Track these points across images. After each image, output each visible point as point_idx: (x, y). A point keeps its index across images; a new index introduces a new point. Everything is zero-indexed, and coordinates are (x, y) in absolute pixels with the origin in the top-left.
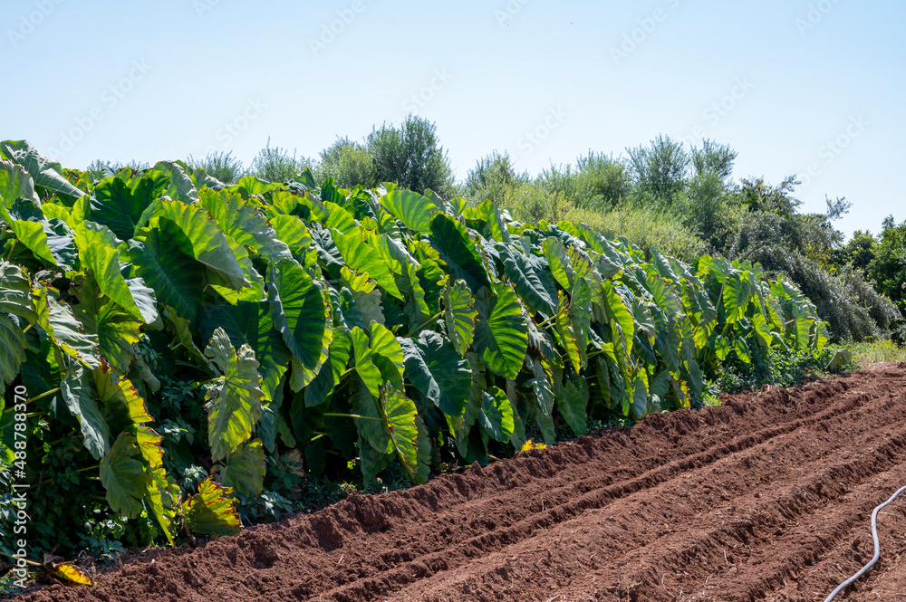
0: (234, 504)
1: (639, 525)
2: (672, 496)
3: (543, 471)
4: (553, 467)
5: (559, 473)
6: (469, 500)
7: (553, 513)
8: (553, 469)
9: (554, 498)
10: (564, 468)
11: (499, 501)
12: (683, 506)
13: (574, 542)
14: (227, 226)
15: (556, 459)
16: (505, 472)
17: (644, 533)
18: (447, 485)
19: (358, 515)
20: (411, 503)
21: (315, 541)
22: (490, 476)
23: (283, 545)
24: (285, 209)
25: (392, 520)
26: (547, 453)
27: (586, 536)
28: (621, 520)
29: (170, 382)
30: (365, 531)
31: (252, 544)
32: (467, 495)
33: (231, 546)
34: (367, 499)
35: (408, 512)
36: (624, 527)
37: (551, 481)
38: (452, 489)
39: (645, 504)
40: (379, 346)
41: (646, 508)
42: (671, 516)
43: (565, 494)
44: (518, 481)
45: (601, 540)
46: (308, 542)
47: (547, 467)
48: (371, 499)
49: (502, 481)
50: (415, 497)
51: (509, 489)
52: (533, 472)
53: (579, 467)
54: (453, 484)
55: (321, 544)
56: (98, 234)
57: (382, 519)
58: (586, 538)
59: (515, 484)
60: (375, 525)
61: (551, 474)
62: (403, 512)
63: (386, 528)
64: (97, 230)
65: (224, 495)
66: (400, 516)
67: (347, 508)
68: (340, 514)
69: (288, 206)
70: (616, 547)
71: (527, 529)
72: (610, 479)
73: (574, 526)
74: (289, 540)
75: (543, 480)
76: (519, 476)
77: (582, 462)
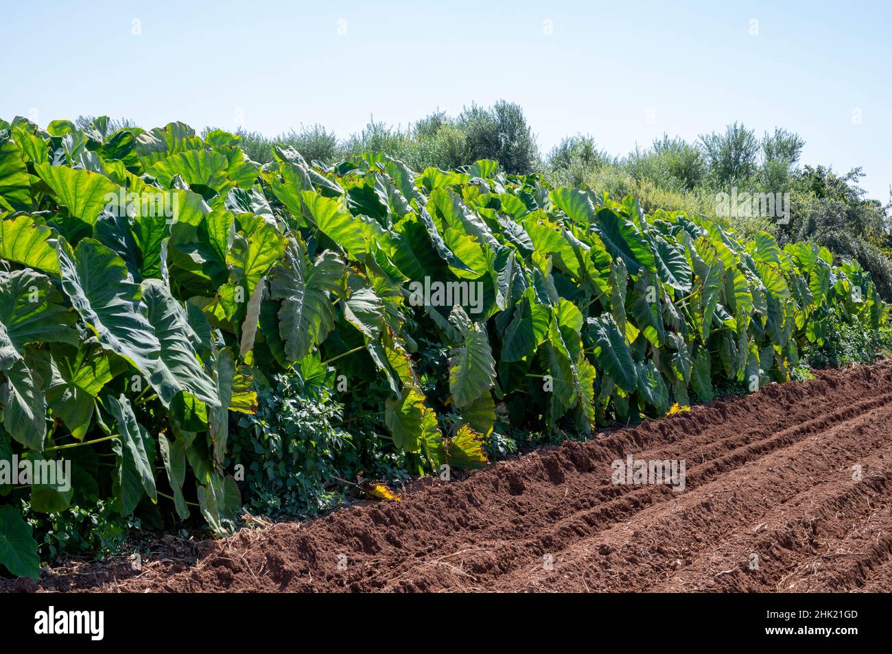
0: (483, 445)
1: (791, 476)
2: (811, 455)
3: (692, 429)
4: (699, 427)
5: (704, 432)
6: (644, 450)
7: (716, 464)
8: (700, 428)
9: (710, 452)
10: (707, 428)
11: (666, 453)
12: (820, 462)
13: (750, 486)
14: (453, 217)
15: (701, 420)
16: (666, 429)
17: (796, 482)
18: (628, 437)
19: (572, 458)
20: (606, 451)
21: (547, 477)
22: (656, 431)
23: (526, 478)
24: (481, 203)
25: (596, 463)
26: (694, 414)
27: (756, 482)
28: (778, 471)
29: (429, 343)
30: (578, 471)
31: (507, 476)
32: (642, 446)
33: (494, 477)
34: (578, 446)
35: (605, 458)
36: (782, 477)
37: (699, 438)
38: (632, 441)
39: (793, 459)
40: (568, 319)
41: (794, 463)
42: (813, 470)
43: (717, 449)
44: (676, 437)
45: (767, 486)
46: (542, 477)
47: (695, 426)
48: (581, 446)
49: (665, 436)
50: (607, 446)
51: (670, 443)
52: (686, 430)
53: (718, 427)
54: (633, 438)
55: (551, 479)
56: (370, 226)
57: (589, 461)
58: (757, 484)
59: (674, 439)
60: (585, 467)
61: (698, 432)
62: (602, 458)
63: (591, 469)
64: (368, 223)
65: (476, 439)
66: (600, 461)
67: (565, 452)
68: (561, 456)
69: (484, 200)
70: (779, 492)
71: (700, 475)
72: (748, 438)
73: (745, 474)
74: (529, 474)
75: (694, 437)
76: (676, 432)
77: (719, 424)
